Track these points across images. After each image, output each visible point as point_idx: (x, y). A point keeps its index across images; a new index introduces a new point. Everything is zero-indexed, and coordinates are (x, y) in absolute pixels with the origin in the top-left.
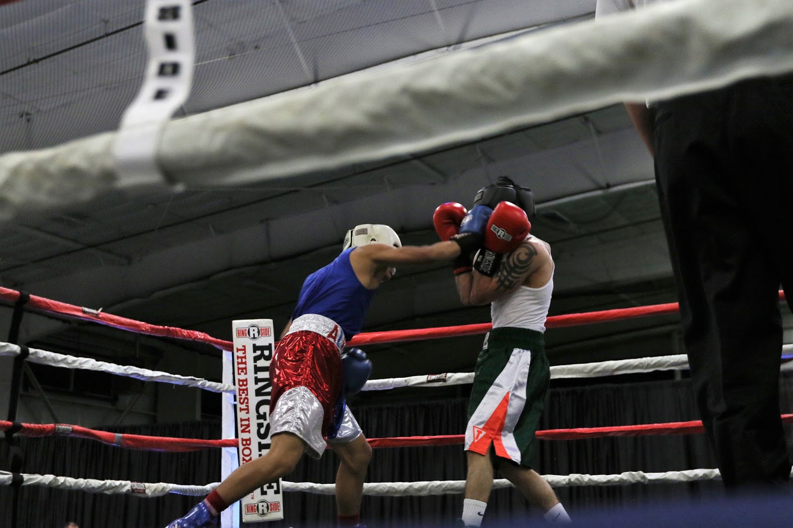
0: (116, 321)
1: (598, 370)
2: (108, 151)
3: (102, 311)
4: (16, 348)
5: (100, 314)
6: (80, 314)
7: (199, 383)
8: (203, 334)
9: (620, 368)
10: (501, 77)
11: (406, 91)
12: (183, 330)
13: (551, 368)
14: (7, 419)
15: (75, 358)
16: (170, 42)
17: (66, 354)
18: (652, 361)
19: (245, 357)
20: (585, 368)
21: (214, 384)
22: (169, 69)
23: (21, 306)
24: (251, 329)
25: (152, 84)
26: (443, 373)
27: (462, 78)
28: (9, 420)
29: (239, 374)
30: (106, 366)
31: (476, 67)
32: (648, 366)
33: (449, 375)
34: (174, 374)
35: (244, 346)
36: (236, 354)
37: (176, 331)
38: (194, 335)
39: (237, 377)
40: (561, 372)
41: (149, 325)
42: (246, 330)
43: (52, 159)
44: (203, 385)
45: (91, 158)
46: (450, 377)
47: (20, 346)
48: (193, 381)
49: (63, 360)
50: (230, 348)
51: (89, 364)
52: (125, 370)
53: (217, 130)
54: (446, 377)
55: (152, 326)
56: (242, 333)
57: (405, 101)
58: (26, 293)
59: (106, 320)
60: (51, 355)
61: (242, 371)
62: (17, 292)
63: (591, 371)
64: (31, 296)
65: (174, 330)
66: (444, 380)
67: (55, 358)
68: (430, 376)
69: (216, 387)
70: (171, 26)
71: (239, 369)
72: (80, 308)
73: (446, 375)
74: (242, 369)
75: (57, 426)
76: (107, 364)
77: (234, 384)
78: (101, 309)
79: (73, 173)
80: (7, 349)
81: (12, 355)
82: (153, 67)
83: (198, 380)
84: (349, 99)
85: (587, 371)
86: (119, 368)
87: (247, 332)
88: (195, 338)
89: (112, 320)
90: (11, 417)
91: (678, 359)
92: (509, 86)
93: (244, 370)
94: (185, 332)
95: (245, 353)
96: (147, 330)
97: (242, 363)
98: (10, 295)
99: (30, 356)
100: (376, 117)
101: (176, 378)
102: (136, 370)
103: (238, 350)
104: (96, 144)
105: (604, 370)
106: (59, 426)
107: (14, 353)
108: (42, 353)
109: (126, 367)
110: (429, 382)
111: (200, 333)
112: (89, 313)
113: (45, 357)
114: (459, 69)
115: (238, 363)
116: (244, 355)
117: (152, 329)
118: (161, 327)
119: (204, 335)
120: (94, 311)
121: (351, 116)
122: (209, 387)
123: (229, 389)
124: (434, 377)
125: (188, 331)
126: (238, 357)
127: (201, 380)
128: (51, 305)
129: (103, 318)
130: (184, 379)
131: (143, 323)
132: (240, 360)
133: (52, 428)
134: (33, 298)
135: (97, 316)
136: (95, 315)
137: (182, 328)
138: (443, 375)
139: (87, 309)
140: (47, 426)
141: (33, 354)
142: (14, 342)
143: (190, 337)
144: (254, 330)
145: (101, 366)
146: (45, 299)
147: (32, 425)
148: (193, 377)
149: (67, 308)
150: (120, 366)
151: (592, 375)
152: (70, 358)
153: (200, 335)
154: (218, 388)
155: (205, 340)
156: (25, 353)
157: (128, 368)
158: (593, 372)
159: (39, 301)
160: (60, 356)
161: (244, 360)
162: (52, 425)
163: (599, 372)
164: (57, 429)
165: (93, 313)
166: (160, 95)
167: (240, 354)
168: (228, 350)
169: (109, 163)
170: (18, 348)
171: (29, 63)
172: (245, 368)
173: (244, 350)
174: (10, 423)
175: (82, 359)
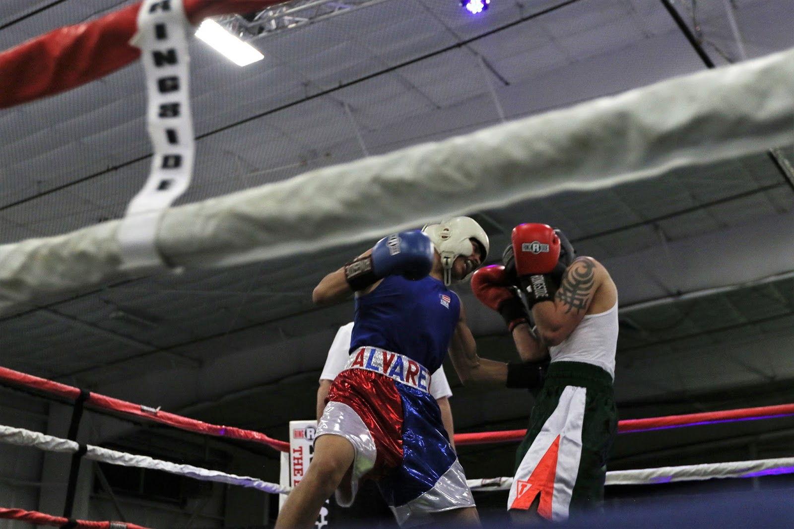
0: (174, 420)
1: (655, 476)
2: (113, 238)
3: (160, 410)
4: (74, 445)
5: (159, 413)
6: (139, 412)
7: (255, 484)
8: (260, 434)
9: (676, 475)
10: (460, 168)
11: (377, 180)
12: (240, 430)
13: (608, 473)
14: (62, 514)
15: (132, 456)
16: (172, 136)
17: (123, 452)
18: (709, 468)
19: (301, 458)
20: (641, 474)
21: (269, 485)
22: (171, 162)
23: (81, 403)
24: (308, 430)
25: (157, 175)
26: (498, 477)
27: (426, 168)
28: (65, 516)
29: (295, 475)
30: (163, 464)
31: (439, 158)
32: (705, 473)
33: (504, 479)
34: (230, 474)
35: (301, 447)
36: (293, 455)
37: (233, 431)
38: (251, 434)
39: (293, 478)
40: (617, 477)
41: (207, 424)
42: (303, 431)
43: (64, 244)
44: (259, 485)
45: (98, 243)
46: (504, 482)
47: (78, 443)
48: (249, 481)
49: (120, 458)
50: (287, 449)
51: (146, 462)
52: (181, 469)
53: (210, 217)
54: (500, 481)
55: (210, 425)
56: (300, 434)
57: (376, 190)
58: (86, 390)
59: (164, 419)
60: (108, 453)
61: (298, 473)
62: (77, 390)
63: (648, 476)
64: (92, 394)
65: (231, 430)
66: (499, 485)
67: (112, 456)
68: (484, 480)
69: (271, 488)
70: (171, 122)
71: (295, 470)
72: (139, 406)
73: (500, 479)
74: (298, 470)
75: (111, 524)
76: (163, 462)
77: (290, 485)
78: (159, 408)
79: (83, 257)
80: (66, 446)
81: (71, 451)
82: (157, 161)
83: (254, 481)
84: (327, 189)
85: (643, 476)
86: (176, 467)
87: (304, 433)
88: (252, 438)
89: (170, 419)
90: (67, 513)
91: (736, 466)
92: (468, 175)
93: (300, 472)
94: (242, 432)
95: (301, 454)
96: (204, 430)
97: (298, 464)
98: (71, 392)
99: (89, 453)
100: (350, 205)
101: (231, 478)
102: (191, 469)
103: (295, 451)
104: (103, 230)
105: (660, 477)
106: (114, 524)
107: (73, 449)
108: (100, 450)
109: (183, 466)
110: (484, 486)
111: (257, 433)
112: (147, 411)
113: (102, 455)
114: (423, 160)
115: (295, 464)
116: (300, 456)
117: (210, 428)
118: (219, 427)
119: (262, 436)
120: (153, 410)
121: (328, 204)
122: (265, 487)
123: (285, 491)
124: (488, 481)
125: (246, 431)
126: (295, 458)
127: (257, 481)
128: (110, 403)
129: (161, 417)
130: (240, 479)
131: (201, 422)
132: (296, 461)
133: (107, 525)
134: (93, 396)
135: (155, 414)
136: (153, 414)
137: (240, 428)
138: (498, 479)
139: (145, 408)
140: (102, 524)
141: (91, 451)
142: (73, 439)
143: (247, 437)
144: (311, 432)
145: (158, 464)
146: (104, 397)
147: (87, 522)
148: (249, 478)
149: (126, 406)
150: (177, 465)
151: (648, 482)
152: (128, 456)
153: (256, 435)
154: (274, 489)
155: (262, 440)
156: (83, 450)
157: (184, 467)
158: (649, 479)
159: (99, 399)
160: (117, 454)
161: (300, 461)
162: (107, 522)
163: (655, 479)
164: (111, 527)
165: (151, 412)
166: (164, 186)
167: (297, 455)
168: (285, 451)
169: (114, 248)
170: (76, 445)
171: (108, 170)
172: (301, 470)
173: (301, 451)
174: (66, 520)
175: (139, 457)
